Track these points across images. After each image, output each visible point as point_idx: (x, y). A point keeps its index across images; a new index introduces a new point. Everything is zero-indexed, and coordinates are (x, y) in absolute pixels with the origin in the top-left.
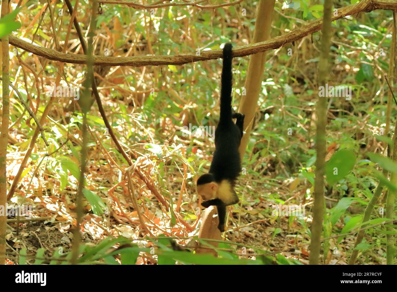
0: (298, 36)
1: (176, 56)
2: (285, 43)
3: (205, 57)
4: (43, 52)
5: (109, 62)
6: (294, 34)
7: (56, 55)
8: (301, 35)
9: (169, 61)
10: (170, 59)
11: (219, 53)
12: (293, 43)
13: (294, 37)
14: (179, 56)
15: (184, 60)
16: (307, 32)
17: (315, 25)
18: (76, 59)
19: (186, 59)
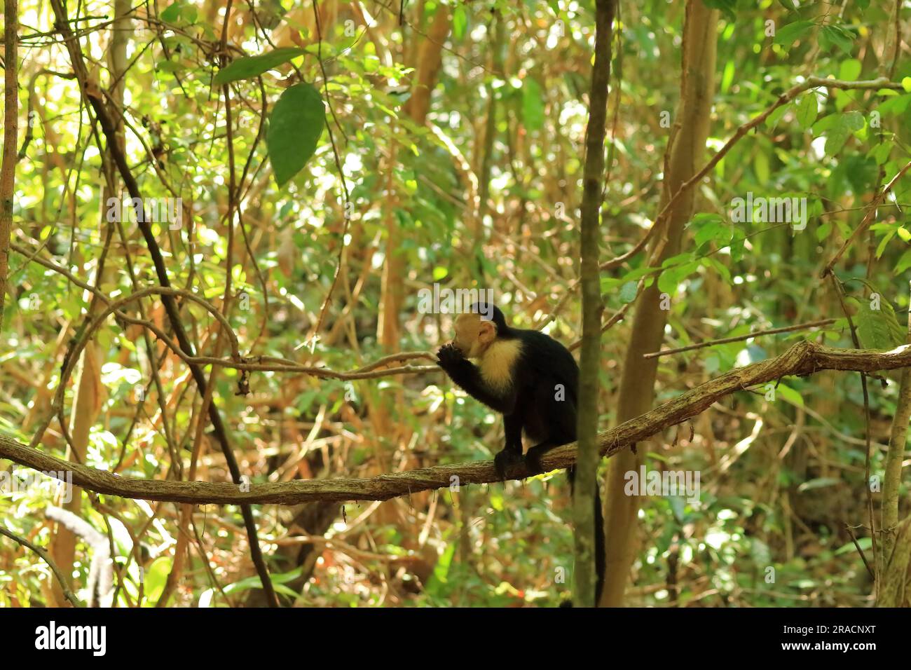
0: (642, 431)
1: (375, 481)
2: (614, 447)
3: (437, 480)
4: (81, 477)
5: (227, 496)
6: (634, 427)
7: (111, 482)
8: (647, 428)
9: (360, 491)
10: (362, 487)
11: (468, 471)
12: (633, 448)
13: (633, 432)
14: (381, 480)
15: (391, 489)
16: (663, 422)
17: (678, 406)
18: (153, 491)
19: (395, 486)
